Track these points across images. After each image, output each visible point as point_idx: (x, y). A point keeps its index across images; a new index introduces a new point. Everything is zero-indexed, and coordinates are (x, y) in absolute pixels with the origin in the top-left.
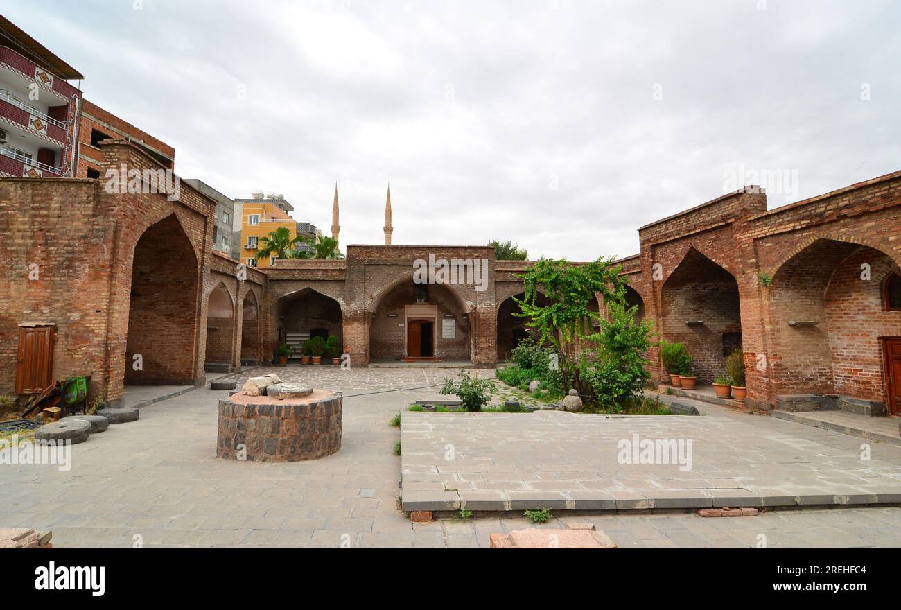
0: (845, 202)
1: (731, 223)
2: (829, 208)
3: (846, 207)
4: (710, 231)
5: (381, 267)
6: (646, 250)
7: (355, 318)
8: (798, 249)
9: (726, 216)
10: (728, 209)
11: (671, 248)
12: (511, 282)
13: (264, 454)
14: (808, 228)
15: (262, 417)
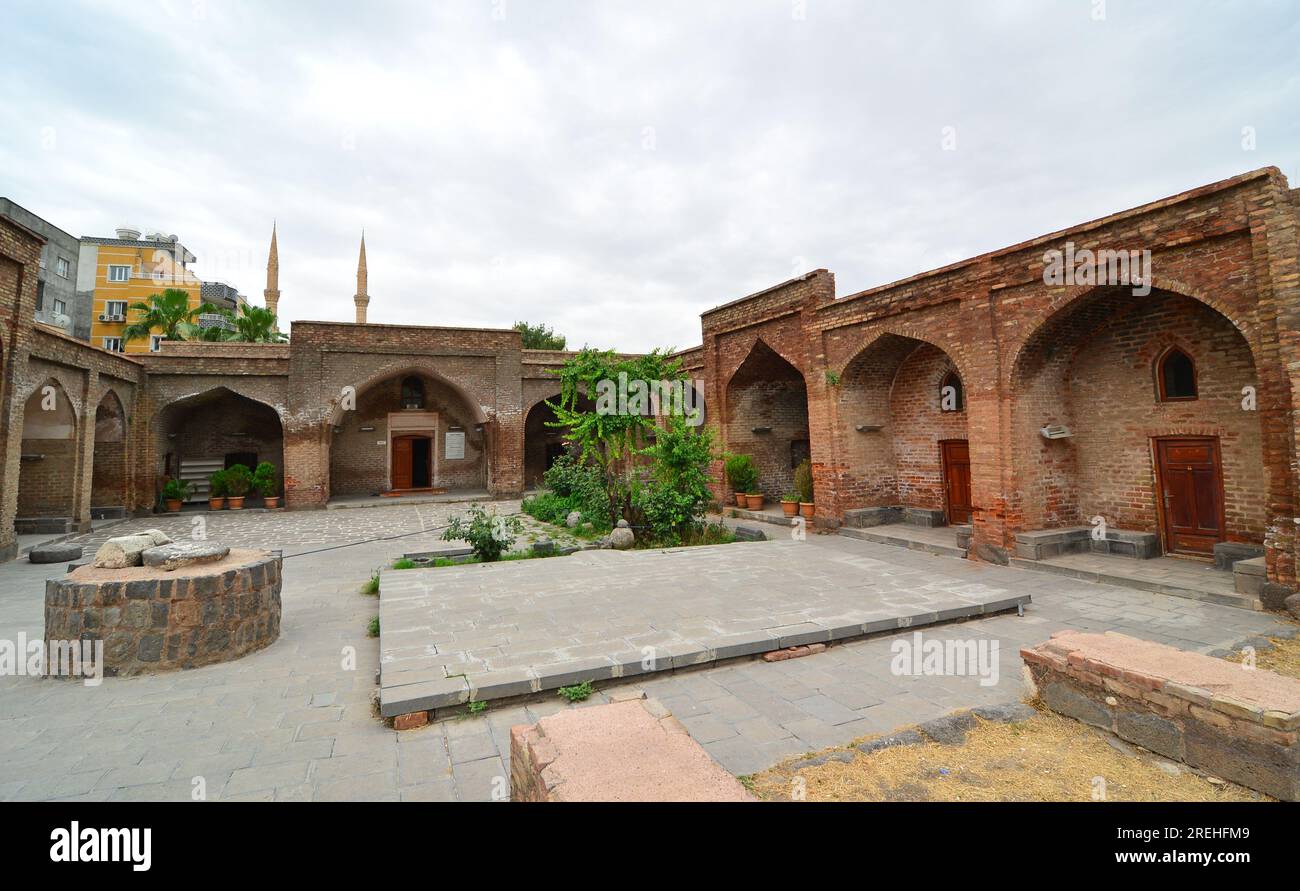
0: (908, 293)
1: (799, 312)
2: (894, 299)
3: (909, 299)
4: (776, 320)
5: (348, 355)
6: (710, 341)
7: (305, 434)
8: (865, 345)
9: (794, 303)
10: (797, 295)
11: (737, 339)
12: (543, 380)
13: (136, 663)
14: (874, 320)
15: (133, 601)
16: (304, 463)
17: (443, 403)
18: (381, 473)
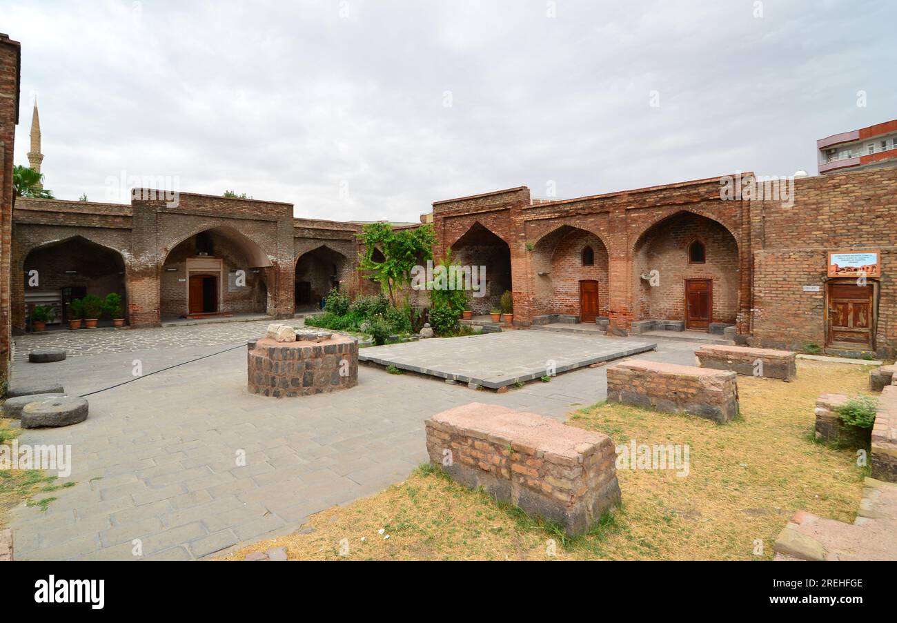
0: (580, 206)
1: (509, 209)
2: (572, 208)
3: (581, 209)
4: (491, 212)
5: (175, 215)
6: (439, 222)
7: (145, 273)
8: (552, 229)
9: (505, 204)
10: (508, 199)
11: (460, 221)
12: (307, 238)
14: (558, 218)
16: (144, 293)
17: (225, 253)
18: (182, 302)
